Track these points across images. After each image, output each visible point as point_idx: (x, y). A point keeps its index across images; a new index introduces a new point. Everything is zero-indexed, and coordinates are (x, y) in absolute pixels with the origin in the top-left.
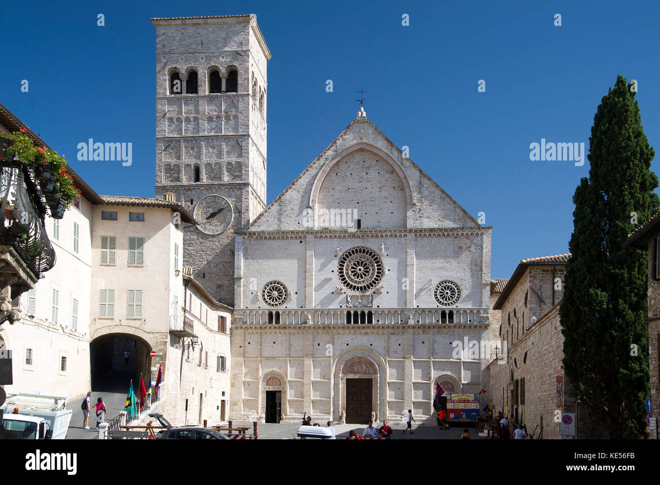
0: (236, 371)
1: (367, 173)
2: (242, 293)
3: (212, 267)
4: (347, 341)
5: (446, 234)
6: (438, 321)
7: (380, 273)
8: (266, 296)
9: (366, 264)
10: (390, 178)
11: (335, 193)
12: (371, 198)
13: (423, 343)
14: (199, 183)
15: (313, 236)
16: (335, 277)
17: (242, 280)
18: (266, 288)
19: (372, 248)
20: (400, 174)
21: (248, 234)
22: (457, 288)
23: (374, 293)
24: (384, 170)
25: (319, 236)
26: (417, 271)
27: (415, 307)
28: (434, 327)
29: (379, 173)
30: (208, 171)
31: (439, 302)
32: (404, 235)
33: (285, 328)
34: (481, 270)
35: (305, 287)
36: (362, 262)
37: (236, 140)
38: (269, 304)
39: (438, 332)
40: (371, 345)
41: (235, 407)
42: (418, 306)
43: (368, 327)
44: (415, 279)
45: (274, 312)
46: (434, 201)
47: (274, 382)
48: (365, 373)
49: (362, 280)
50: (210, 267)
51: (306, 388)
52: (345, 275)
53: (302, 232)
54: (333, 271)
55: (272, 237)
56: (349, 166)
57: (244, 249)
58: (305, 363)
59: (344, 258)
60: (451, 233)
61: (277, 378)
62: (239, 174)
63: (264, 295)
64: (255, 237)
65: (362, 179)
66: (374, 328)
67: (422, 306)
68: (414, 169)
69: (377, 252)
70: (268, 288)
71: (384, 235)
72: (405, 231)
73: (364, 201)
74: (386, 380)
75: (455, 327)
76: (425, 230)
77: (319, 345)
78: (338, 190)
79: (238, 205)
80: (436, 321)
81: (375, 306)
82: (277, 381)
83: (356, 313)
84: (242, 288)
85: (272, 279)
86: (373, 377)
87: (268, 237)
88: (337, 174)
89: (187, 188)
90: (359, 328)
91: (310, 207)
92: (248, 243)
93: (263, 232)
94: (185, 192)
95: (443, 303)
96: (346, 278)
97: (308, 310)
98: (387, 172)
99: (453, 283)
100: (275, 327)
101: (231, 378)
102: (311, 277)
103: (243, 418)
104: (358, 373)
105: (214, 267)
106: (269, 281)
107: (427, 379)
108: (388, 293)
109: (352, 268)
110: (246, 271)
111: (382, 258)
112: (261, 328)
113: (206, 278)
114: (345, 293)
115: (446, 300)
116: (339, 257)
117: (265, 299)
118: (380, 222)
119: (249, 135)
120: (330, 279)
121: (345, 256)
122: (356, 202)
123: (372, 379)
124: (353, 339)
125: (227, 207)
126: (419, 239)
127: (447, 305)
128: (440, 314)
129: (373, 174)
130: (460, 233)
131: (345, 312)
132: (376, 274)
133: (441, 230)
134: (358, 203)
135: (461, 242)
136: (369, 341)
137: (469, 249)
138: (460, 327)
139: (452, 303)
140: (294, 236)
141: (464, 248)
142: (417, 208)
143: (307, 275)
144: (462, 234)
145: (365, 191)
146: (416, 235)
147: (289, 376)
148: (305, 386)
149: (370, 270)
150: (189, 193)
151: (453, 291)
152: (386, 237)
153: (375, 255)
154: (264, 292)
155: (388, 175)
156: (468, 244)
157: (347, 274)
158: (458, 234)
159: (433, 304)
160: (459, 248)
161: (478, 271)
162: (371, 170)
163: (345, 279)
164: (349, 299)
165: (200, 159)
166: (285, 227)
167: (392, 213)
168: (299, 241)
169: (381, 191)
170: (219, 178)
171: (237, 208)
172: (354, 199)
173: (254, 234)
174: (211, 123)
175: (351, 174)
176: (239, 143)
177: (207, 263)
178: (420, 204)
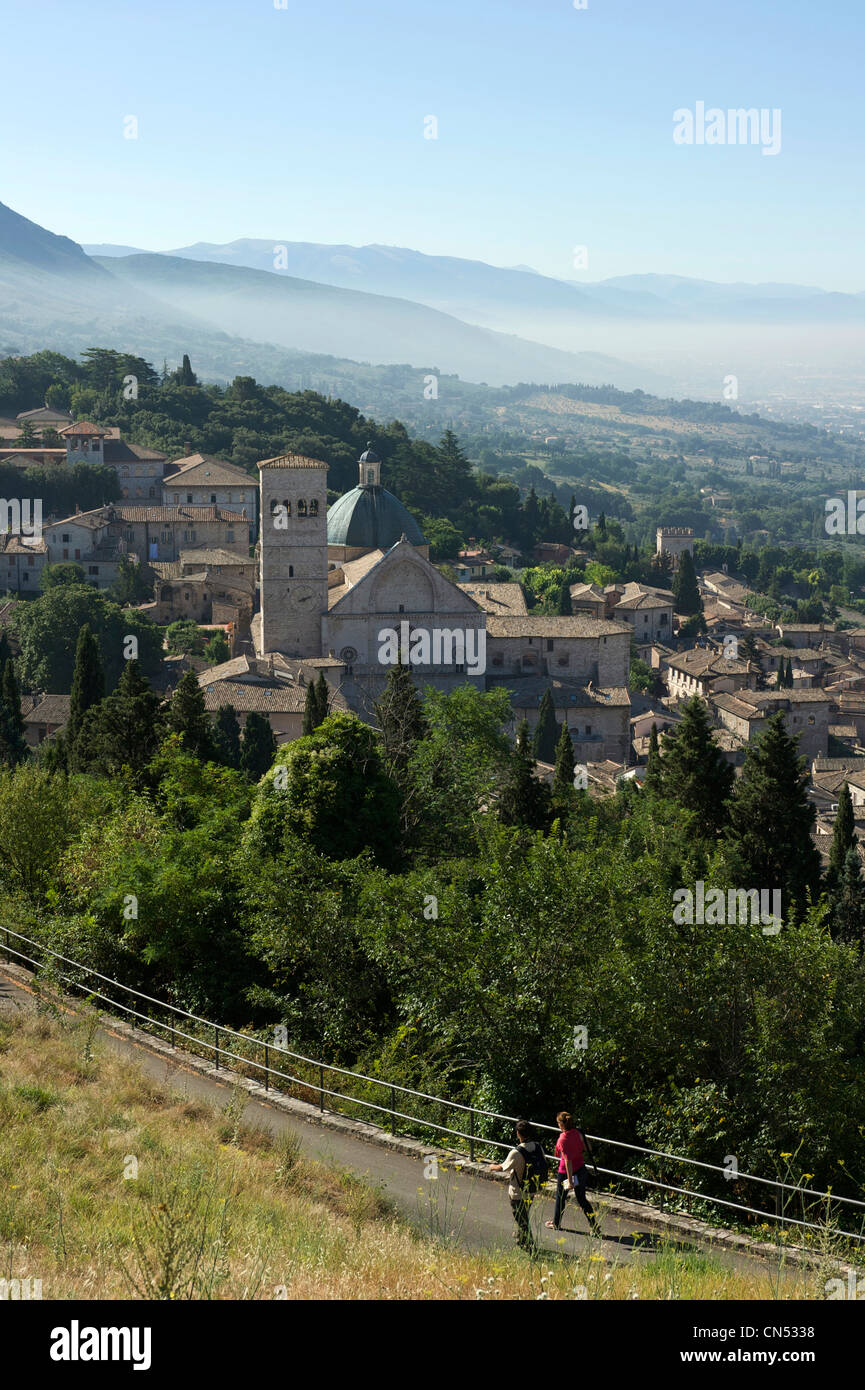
1: (408, 575)
5: (459, 616)
11: (387, 588)
12: (411, 591)
14: (293, 578)
15: (374, 617)
20: (430, 577)
21: (330, 616)
24: (419, 573)
25: (378, 617)
28: (452, 674)
29: (415, 575)
30: (299, 570)
32: (433, 617)
33: (357, 676)
35: (369, 651)
37: (318, 549)
38: (346, 661)
39: (454, 677)
45: (349, 667)
46: (451, 594)
50: (302, 634)
53: (366, 614)
60: (462, 616)
62: (320, 572)
63: (342, 656)
64: (335, 618)
65: (405, 579)
68: (438, 575)
70: (344, 651)
71: (420, 616)
72: (433, 613)
73: (405, 594)
76: (446, 614)
78: (389, 586)
84: (328, 652)
87: (344, 618)
88: (388, 576)
91: (371, 598)
93: (341, 615)
94: (284, 583)
97: (372, 665)
102: (373, 644)
105: (305, 635)
106: (345, 646)
110: (330, 640)
118: (416, 607)
122: (401, 594)
125: (314, 594)
126: (442, 619)
128: (455, 667)
133: (456, 613)
140: (361, 617)
141: (470, 624)
143: (370, 643)
144: (469, 617)
146: (440, 617)
150: (287, 584)
154: (342, 653)
155: (421, 577)
158: (466, 616)
160: (467, 624)
165: (294, 562)
166: (354, 611)
167: (424, 601)
168: (364, 620)
169: (417, 587)
170: (307, 575)
171: (320, 594)
172: (399, 592)
173: (334, 615)
174: (300, 537)
175: (398, 576)
176: (320, 552)
177: (300, 632)
178: (442, 597)
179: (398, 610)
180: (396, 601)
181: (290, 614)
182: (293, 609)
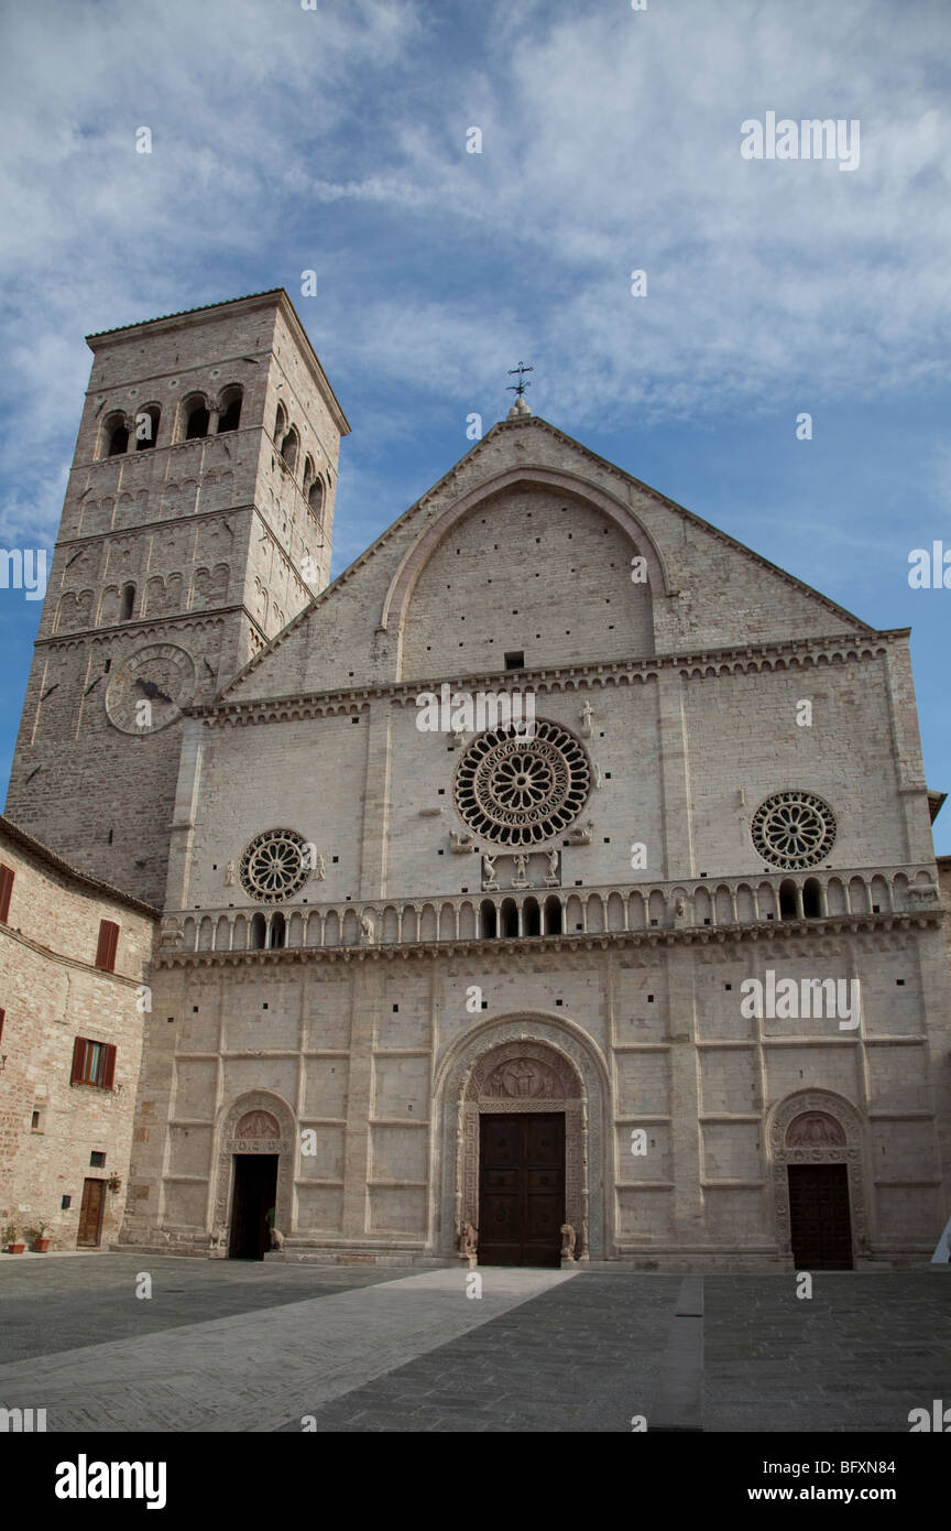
0: (151, 1092)
1: (538, 541)
2: (187, 867)
3: (132, 814)
4: (483, 995)
5: (773, 661)
6: (770, 917)
7: (582, 786)
8: (251, 874)
9: (539, 765)
10: (601, 543)
11: (453, 595)
12: (552, 597)
13: (728, 987)
14: (130, 622)
15: (389, 700)
16: (448, 805)
17: (191, 833)
18: (253, 851)
19: (554, 719)
20: (629, 528)
21: (216, 713)
22: (824, 811)
23: (566, 844)
24: (584, 527)
25: (404, 699)
26: (693, 771)
27: (694, 875)
28: (762, 934)
29: (570, 536)
30: (152, 594)
31: (770, 857)
32: (649, 676)
33: (297, 959)
34: (893, 754)
35: (361, 840)
36: (528, 761)
37: (222, 519)
38: (260, 894)
39: (779, 948)
41: (141, 1203)
42: (704, 875)
43: (549, 947)
44: (688, 795)
45: (269, 916)
46: (727, 580)
47: (259, 1127)
48: (541, 1093)
49: (527, 809)
50: (126, 814)
51: (353, 1144)
52: (478, 800)
53: (359, 694)
54: (442, 792)
55: (278, 714)
56: (491, 530)
57: (207, 752)
58: (353, 1065)
59: (474, 754)
60: (787, 659)
61: (268, 1113)
62: (221, 590)
63: (246, 872)
64: (233, 718)
65: (525, 555)
66: (565, 946)
67: (716, 872)
68: (665, 511)
69: (573, 728)
70: (259, 850)
71: (590, 680)
72: (652, 663)
73: (531, 607)
74: (610, 1116)
75: (829, 929)
76: (708, 657)
77: (396, 1008)
78: (462, 588)
79: (212, 659)
80: (764, 918)
81: (568, 881)
82: (268, 1124)
83: (510, 907)
84: (188, 856)
85: (270, 824)
86: (566, 1106)
87: (267, 715)
88: (458, 552)
89: (101, 637)
90: (519, 949)
91: (383, 631)
92: (215, 736)
93: (257, 705)
94: (97, 645)
95: (783, 861)
96: (482, 807)
97: (369, 908)
98: (593, 531)
99: (809, 800)
100: (269, 960)
101: (136, 1114)
102: (379, 811)
103: (161, 1241)
104: (520, 1092)
105: (138, 813)
106: (262, 830)
107: (749, 1105)
108: (607, 840)
109: (499, 778)
110: (204, 809)
111: (586, 743)
112: (229, 962)
113: (113, 843)
114: (477, 850)
115: (791, 850)
116: (459, 752)
117: (248, 881)
118: (577, 654)
119: (252, 506)
120: (434, 814)
121: (477, 748)
122: (511, 610)
123: (563, 1113)
124: (500, 987)
125: (186, 667)
126: (695, 683)
127: (797, 865)
128: (777, 894)
129: (555, 539)
130: (815, 657)
131: (477, 905)
132: (570, 789)
133: (757, 651)
134: (515, 612)
135: (823, 679)
136: (552, 992)
137: (846, 698)
138: (846, 929)
139: (810, 859)
140: (336, 707)
141: (830, 695)
142: (682, 602)
143: (367, 807)
144: (822, 658)
145: (534, 583)
146: (683, 673)
147: (301, 1108)
148: (348, 1139)
149: (551, 780)
150: (105, 647)
151: (813, 823)
152: (597, 686)
153: (565, 738)
154: (247, 861)
155: (596, 538)
156: (843, 683)
157: (486, 795)
158: (809, 659)
159: (752, 864)
160: (815, 695)
161: (882, 757)
162: (549, 533)
163: (477, 810)
164: (488, 866)
165: (139, 573)
166: (313, 686)
167: (611, 627)
168: (349, 719)
169: (578, 577)
170: (176, 605)
171: (208, 665)
172: (503, 603)
173: (233, 709)
174: (173, 497)
175: (496, 548)
176: (228, 527)
177: (122, 804)
178: (688, 593)
179: (500, 665)
180: (491, 641)
181: (99, 744)
182: (110, 725)
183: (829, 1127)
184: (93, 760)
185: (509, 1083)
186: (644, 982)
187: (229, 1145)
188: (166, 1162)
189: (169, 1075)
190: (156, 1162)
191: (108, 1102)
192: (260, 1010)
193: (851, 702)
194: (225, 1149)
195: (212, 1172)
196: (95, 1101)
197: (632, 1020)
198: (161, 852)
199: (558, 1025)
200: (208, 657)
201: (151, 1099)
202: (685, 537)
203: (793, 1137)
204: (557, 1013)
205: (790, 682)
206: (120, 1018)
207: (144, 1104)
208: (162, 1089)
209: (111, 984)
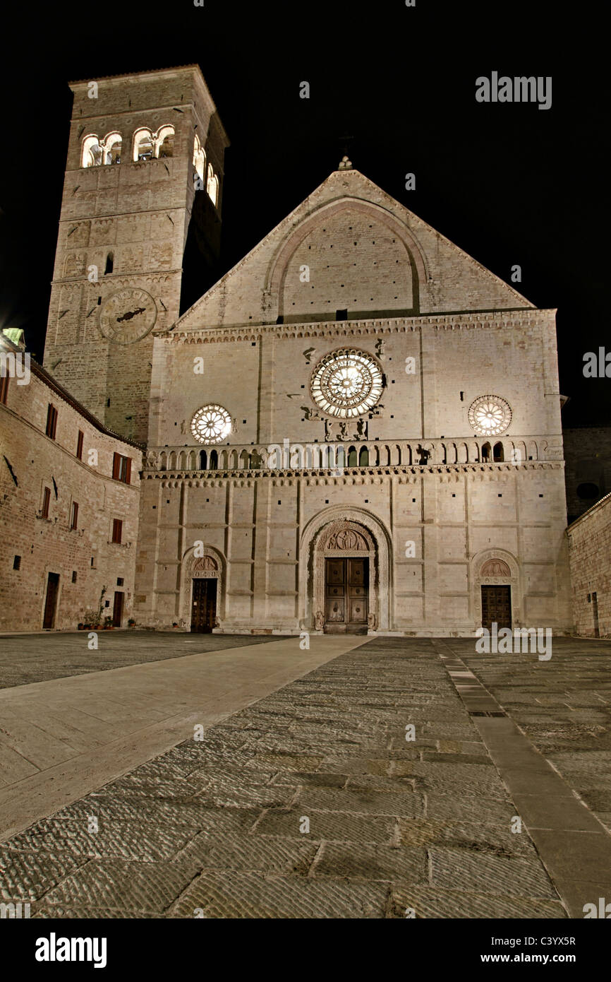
0: (145, 546)
1: (355, 244)
2: (160, 424)
3: (121, 390)
4: (326, 496)
5: (484, 323)
6: (476, 460)
8: (196, 428)
10: (391, 248)
12: (363, 278)
13: (454, 496)
14: (111, 275)
15: (273, 334)
16: (306, 394)
17: (161, 404)
18: (196, 415)
20: (407, 241)
21: (172, 336)
22: (507, 405)
23: (370, 418)
24: (381, 237)
25: (281, 334)
26: (438, 381)
27: (438, 436)
28: (472, 469)
29: (374, 243)
30: (124, 259)
32: (417, 328)
33: (225, 475)
34: (544, 377)
35: (259, 412)
37: (166, 214)
39: (479, 477)
40: (367, 501)
41: (142, 605)
42: (443, 436)
43: (361, 472)
44: (436, 395)
45: (208, 452)
46: (461, 275)
47: (207, 564)
48: (356, 547)
50: (118, 390)
51: (258, 572)
52: (323, 392)
53: (256, 329)
54: (303, 387)
55: (209, 338)
56: (328, 236)
57: (167, 358)
58: (257, 532)
59: (320, 366)
60: (491, 323)
61: (211, 558)
62: (167, 259)
64: (183, 339)
65: (348, 253)
66: (370, 472)
67: (449, 436)
69: (374, 354)
70: (199, 413)
71: (384, 328)
72: (418, 321)
73: (351, 283)
74: (392, 559)
75: (508, 468)
76: (448, 319)
77: (280, 503)
78: (312, 270)
80: (473, 461)
81: (371, 438)
82: (211, 562)
84: (160, 417)
85: (207, 400)
86: (370, 554)
87: (203, 338)
88: (310, 248)
89: (94, 282)
90: (346, 473)
91: (268, 293)
92: (172, 350)
93: (196, 332)
94: (91, 288)
97: (264, 448)
98: (386, 240)
99: (499, 399)
100: (209, 475)
101: (137, 557)
102: (268, 396)
104: (345, 547)
105: (125, 390)
106: (202, 403)
107: (462, 556)
108: (392, 417)
110: (168, 391)
111: (381, 363)
112: (187, 477)
113: (111, 407)
114: (322, 419)
116: (312, 365)
118: (377, 311)
119: (184, 208)
120: (299, 399)
121: (322, 363)
122: (340, 284)
123: (368, 558)
124: (335, 492)
125: (148, 305)
126: (441, 333)
127: (492, 432)
128: (480, 448)
129: (365, 244)
130: (506, 322)
134: (342, 286)
135: (509, 334)
136: (362, 496)
137: (521, 345)
138: (514, 468)
139: (499, 429)
140: (242, 336)
141: (513, 344)
142: (435, 287)
143: (262, 394)
144: (510, 323)
145: (353, 270)
146: (435, 327)
147: (229, 553)
148: (256, 570)
150: (97, 289)
151: (500, 411)
152: (388, 332)
153: (370, 360)
154: (193, 421)
155: (388, 245)
156: (520, 337)
157: (327, 389)
158: (502, 324)
159: (468, 432)
160: (505, 343)
161: (538, 378)
162: (361, 240)
164: (329, 428)
165: (115, 245)
167: (396, 298)
168: (250, 343)
169: (377, 267)
170: (140, 266)
171: (163, 304)
172: (336, 280)
173: (182, 334)
174: (135, 197)
175: (332, 246)
176: (170, 219)
177: (115, 384)
178: (439, 282)
179: (334, 316)
180: (329, 302)
181: (97, 348)
182: (104, 337)
183: (503, 567)
184: (95, 357)
185: (340, 542)
186: (411, 492)
187: (190, 574)
188: (155, 583)
189: (155, 536)
190: (150, 583)
191: (124, 551)
192: (205, 503)
193: (523, 348)
194: (188, 575)
195: (181, 588)
196: (119, 551)
197: (404, 512)
198: (141, 412)
199: (367, 512)
200: (163, 300)
201: (145, 550)
202: (438, 249)
203: (485, 572)
204: (366, 506)
205: (492, 336)
206: (128, 507)
207: (141, 552)
208: (152, 544)
209: (124, 489)
